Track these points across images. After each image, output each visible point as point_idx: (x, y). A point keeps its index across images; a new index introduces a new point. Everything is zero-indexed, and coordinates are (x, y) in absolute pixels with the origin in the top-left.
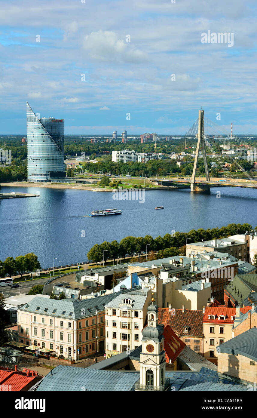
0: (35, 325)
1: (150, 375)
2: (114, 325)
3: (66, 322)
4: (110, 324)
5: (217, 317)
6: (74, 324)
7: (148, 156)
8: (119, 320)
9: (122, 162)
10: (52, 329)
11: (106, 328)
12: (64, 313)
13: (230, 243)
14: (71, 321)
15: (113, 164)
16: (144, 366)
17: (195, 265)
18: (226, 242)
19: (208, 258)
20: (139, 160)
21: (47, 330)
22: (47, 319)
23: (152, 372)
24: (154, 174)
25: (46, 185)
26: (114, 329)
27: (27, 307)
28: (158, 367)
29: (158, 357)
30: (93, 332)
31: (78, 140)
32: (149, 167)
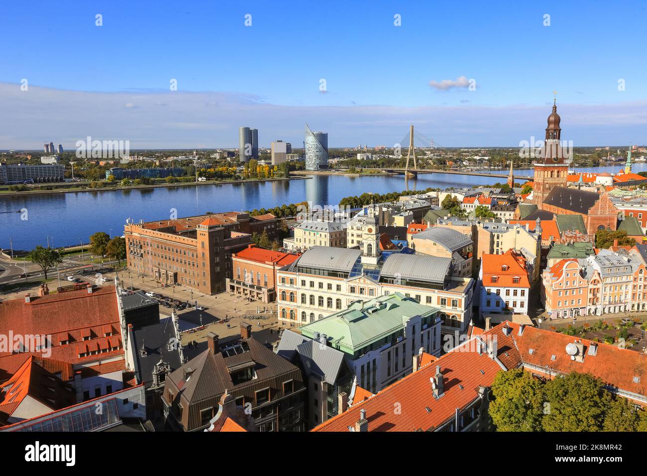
0: (304, 237)
1: (370, 247)
2: (352, 235)
3: (323, 234)
4: (350, 235)
5: (415, 230)
6: (328, 235)
7: (379, 157)
8: (356, 232)
9: (363, 159)
10: (315, 239)
11: (348, 237)
12: (322, 229)
13: (427, 197)
14: (326, 234)
15: (358, 160)
16: (367, 241)
17: (404, 206)
18: (424, 196)
19: (413, 202)
20: (374, 159)
21: (312, 240)
22: (312, 233)
23: (371, 245)
24: (383, 167)
25: (317, 172)
26: (353, 238)
27: (300, 226)
28: (375, 242)
29: (375, 236)
30: (340, 241)
31: (336, 150)
32: (380, 162)
